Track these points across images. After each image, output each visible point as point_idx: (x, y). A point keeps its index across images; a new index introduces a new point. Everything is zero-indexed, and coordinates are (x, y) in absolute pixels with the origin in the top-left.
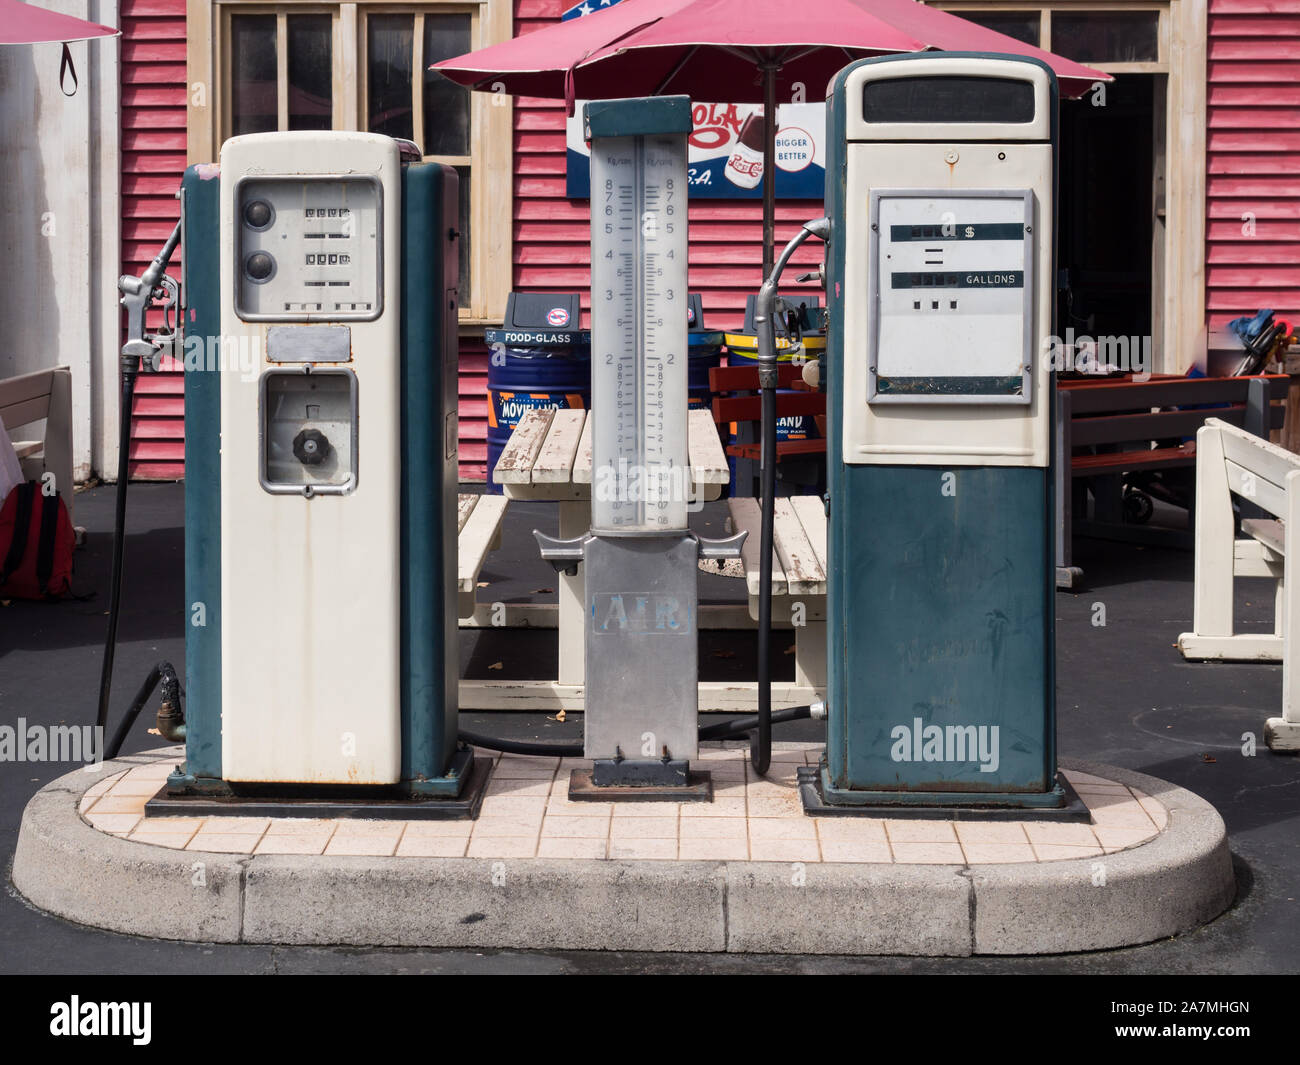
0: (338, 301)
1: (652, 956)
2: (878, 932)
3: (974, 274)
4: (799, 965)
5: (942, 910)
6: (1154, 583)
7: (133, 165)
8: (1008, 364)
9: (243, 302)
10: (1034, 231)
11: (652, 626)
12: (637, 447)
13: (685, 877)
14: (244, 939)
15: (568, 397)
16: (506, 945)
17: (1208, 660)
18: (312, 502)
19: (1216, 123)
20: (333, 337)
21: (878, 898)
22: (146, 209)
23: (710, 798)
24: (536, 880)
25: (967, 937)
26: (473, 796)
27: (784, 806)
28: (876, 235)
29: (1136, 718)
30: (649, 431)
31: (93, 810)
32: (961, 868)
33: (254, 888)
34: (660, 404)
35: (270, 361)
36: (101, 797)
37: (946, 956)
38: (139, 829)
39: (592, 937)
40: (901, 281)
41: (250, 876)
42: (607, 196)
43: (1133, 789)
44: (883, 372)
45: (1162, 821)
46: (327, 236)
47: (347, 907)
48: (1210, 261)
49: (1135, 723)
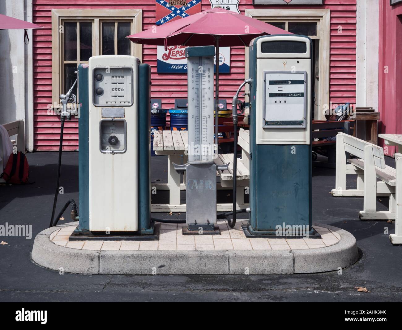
0: (121, 101)
1: (209, 275)
2: (269, 268)
3: (291, 93)
4: (249, 277)
5: (286, 262)
6: (320, 176)
7: (37, 64)
8: (300, 118)
9: (95, 101)
10: (306, 82)
11: (204, 188)
12: (200, 140)
13: (218, 254)
14: (100, 273)
15: (158, 127)
16: (170, 273)
17: (339, 196)
18: (114, 155)
19: (332, 52)
20: (120, 111)
21: (269, 259)
22: (40, 76)
23: (220, 234)
24: (178, 256)
25: (293, 269)
26: (157, 234)
27: (240, 235)
28: (265, 83)
29: (324, 212)
30: (203, 136)
31: (54, 239)
32: (290, 251)
33: (102, 259)
34: (206, 128)
35: (102, 117)
36: (55, 236)
37: (287, 274)
38: (68, 244)
39: (193, 271)
40: (272, 95)
41: (101, 256)
42: (192, 72)
43: (330, 230)
44: (267, 120)
45: (339, 238)
46: (118, 83)
47: (127, 264)
48: (331, 90)
49: (324, 213)
